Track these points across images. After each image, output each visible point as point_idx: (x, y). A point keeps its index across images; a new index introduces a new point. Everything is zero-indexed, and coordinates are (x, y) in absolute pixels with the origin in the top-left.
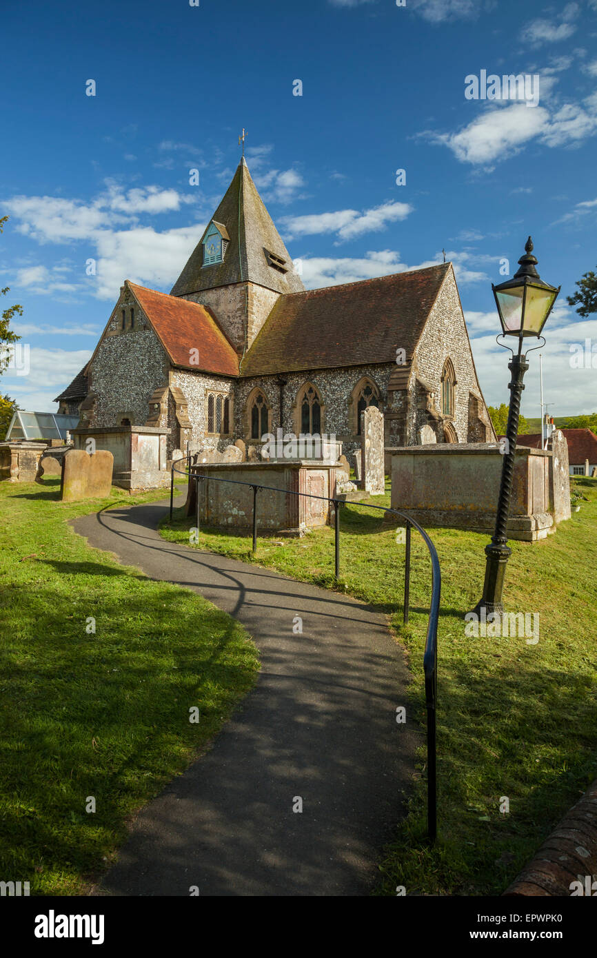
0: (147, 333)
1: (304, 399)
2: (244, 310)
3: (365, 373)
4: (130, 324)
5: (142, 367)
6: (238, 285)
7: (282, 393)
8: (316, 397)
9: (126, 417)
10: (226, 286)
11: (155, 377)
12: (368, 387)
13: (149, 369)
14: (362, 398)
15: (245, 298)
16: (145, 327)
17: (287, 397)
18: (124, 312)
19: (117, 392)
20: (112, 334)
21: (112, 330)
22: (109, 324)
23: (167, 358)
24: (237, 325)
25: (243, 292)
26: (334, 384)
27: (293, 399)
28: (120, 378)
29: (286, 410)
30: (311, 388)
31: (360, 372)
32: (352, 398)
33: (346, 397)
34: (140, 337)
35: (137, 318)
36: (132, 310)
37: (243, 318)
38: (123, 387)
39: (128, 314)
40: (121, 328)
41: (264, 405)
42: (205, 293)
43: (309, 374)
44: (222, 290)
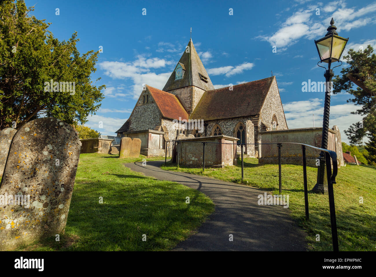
0: (153, 104)
1: (215, 131)
2: (191, 97)
3: (240, 120)
4: (146, 101)
5: (151, 118)
6: (189, 87)
7: (206, 128)
8: (220, 130)
10: (184, 87)
11: (156, 121)
12: (241, 126)
13: (153, 118)
14: (239, 130)
15: (191, 92)
16: (153, 102)
17: (208, 130)
18: (144, 96)
19: (141, 128)
20: (139, 105)
21: (139, 103)
22: (138, 101)
23: (161, 114)
24: (188, 103)
25: (191, 90)
26: (227, 125)
27: (210, 131)
28: (142, 122)
30: (218, 127)
31: (238, 120)
32: (235, 130)
33: (232, 130)
34: (151, 106)
35: (149, 99)
36: (147, 96)
37: (191, 100)
38: (143, 126)
39: (146, 97)
40: (143, 103)
41: (199, 134)
42: (175, 90)
43: (217, 121)
44: (183, 89)
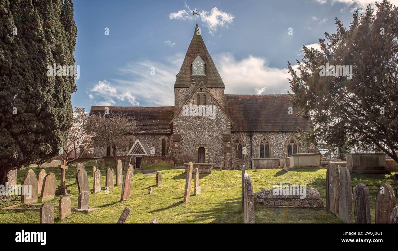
1: (261, 143)
3: (292, 134)
7: (251, 140)
8: (267, 142)
26: (277, 138)
27: (256, 143)
29: (253, 147)
30: (265, 139)
31: (290, 134)
32: (286, 144)
33: (283, 143)
41: (240, 144)
43: (265, 133)
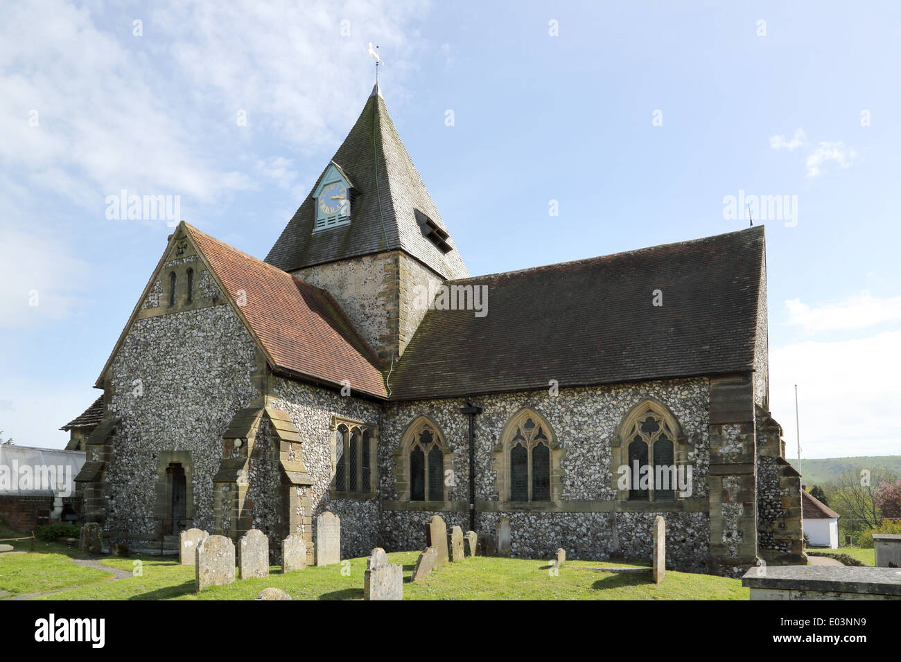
0: (219, 310)
1: (515, 439)
2: (394, 293)
3: (647, 394)
4: (185, 296)
5: (209, 372)
6: (379, 256)
7: (473, 427)
8: (541, 435)
9: (175, 460)
10: (358, 258)
11: (236, 389)
13: (223, 375)
15: (394, 276)
16: (215, 300)
17: (482, 435)
18: (173, 275)
19: (159, 416)
20: (150, 313)
21: (150, 306)
22: (145, 296)
23: (260, 356)
24: (378, 319)
25: (389, 267)
27: (494, 438)
28: (166, 390)
29: (479, 454)
30: (530, 420)
31: (636, 393)
32: (619, 437)
34: (206, 317)
35: (199, 284)
36: (190, 272)
37: (390, 307)
38: (170, 406)
39: (182, 279)
40: (166, 303)
41: (435, 447)
42: (318, 269)
43: (529, 396)
44: (352, 264)
